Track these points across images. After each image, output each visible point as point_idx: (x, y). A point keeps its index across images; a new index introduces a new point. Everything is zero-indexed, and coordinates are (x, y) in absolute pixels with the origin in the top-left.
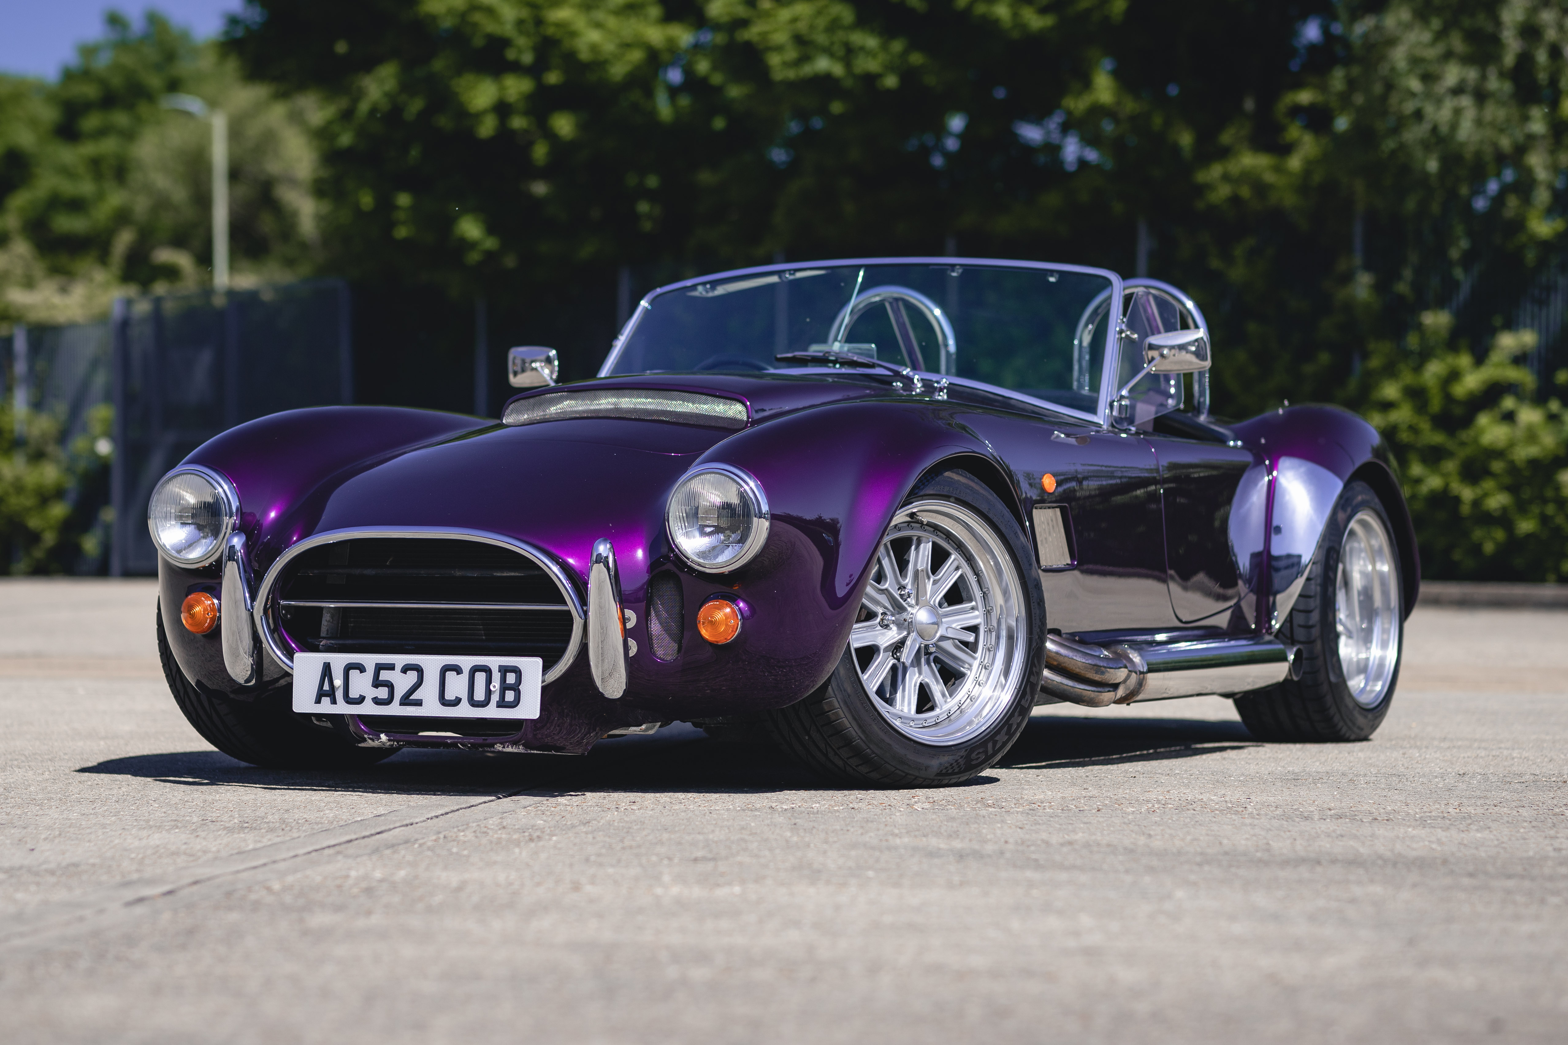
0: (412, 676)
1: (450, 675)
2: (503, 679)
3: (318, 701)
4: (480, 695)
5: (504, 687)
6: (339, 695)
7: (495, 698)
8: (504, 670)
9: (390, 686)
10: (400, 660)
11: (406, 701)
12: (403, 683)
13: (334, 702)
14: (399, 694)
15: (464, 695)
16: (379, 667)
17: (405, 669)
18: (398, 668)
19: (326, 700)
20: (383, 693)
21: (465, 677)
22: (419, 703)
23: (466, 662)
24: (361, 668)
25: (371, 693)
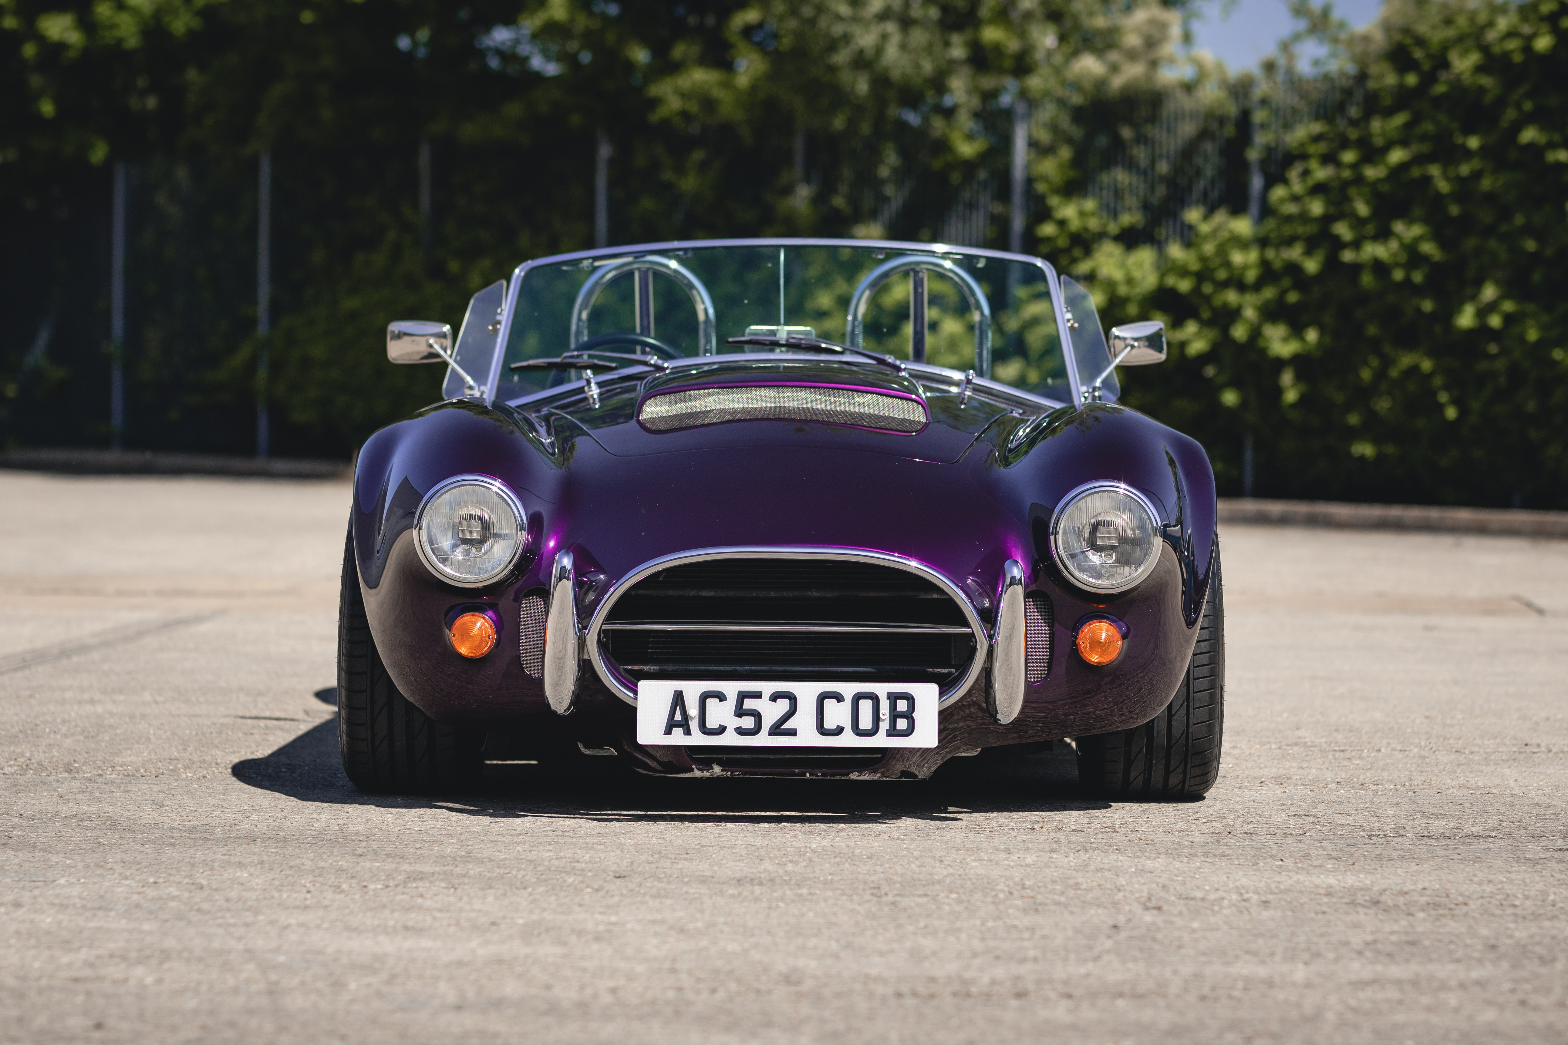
0: (783, 705)
1: (829, 704)
2: (893, 706)
3: (668, 732)
4: (866, 722)
5: (895, 715)
6: (694, 725)
7: (884, 726)
8: (894, 698)
9: (757, 716)
10: (768, 687)
11: (777, 730)
12: (771, 712)
13: (688, 732)
14: (767, 723)
15: (847, 724)
16: (743, 696)
17: (775, 697)
18: (766, 695)
19: (678, 732)
20: (748, 722)
21: (847, 705)
22: (793, 733)
23: (848, 689)
24: (721, 697)
25: (733, 723)
